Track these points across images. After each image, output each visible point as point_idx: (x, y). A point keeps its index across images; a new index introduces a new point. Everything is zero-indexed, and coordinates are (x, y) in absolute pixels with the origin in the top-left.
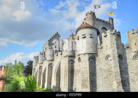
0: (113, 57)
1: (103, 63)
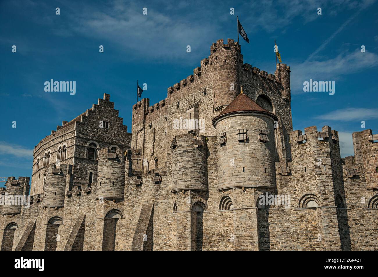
0: (324, 200)
1: (293, 216)
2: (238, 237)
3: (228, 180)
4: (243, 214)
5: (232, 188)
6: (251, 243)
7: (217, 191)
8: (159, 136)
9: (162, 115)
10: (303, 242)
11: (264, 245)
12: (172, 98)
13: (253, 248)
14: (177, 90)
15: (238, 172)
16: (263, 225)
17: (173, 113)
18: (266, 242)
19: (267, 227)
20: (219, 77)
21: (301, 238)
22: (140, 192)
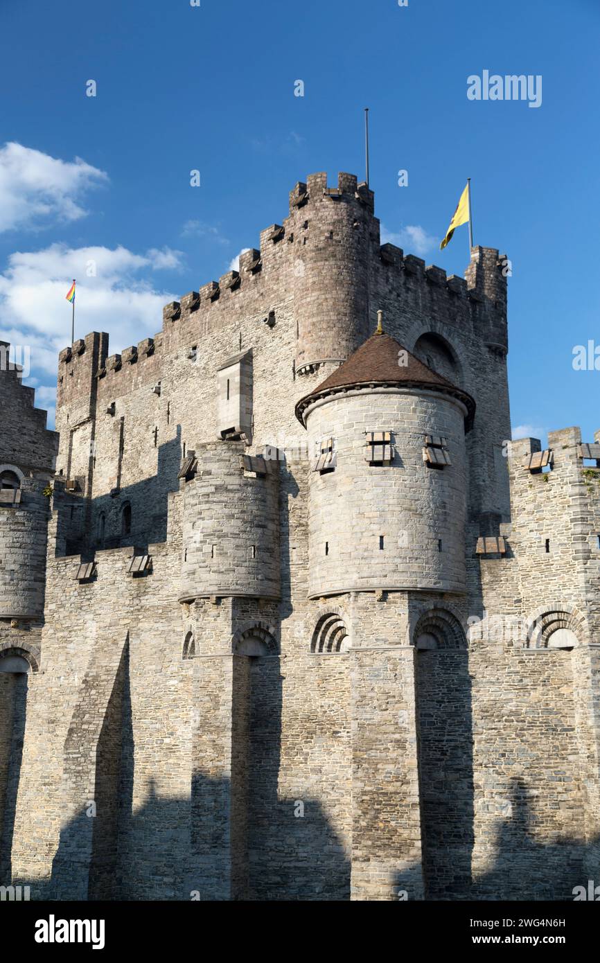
0: (595, 628)
1: (512, 669)
2: (361, 726)
3: (339, 570)
4: (377, 664)
5: (348, 593)
6: (398, 741)
7: (306, 600)
8: (135, 441)
9: (145, 382)
10: (535, 740)
11: (430, 748)
12: (176, 334)
13: (402, 756)
14: (191, 312)
15: (366, 550)
16: (429, 695)
17: (179, 376)
18: (436, 741)
19: (440, 699)
20: (311, 281)
21: (529, 729)
22: (89, 599)
